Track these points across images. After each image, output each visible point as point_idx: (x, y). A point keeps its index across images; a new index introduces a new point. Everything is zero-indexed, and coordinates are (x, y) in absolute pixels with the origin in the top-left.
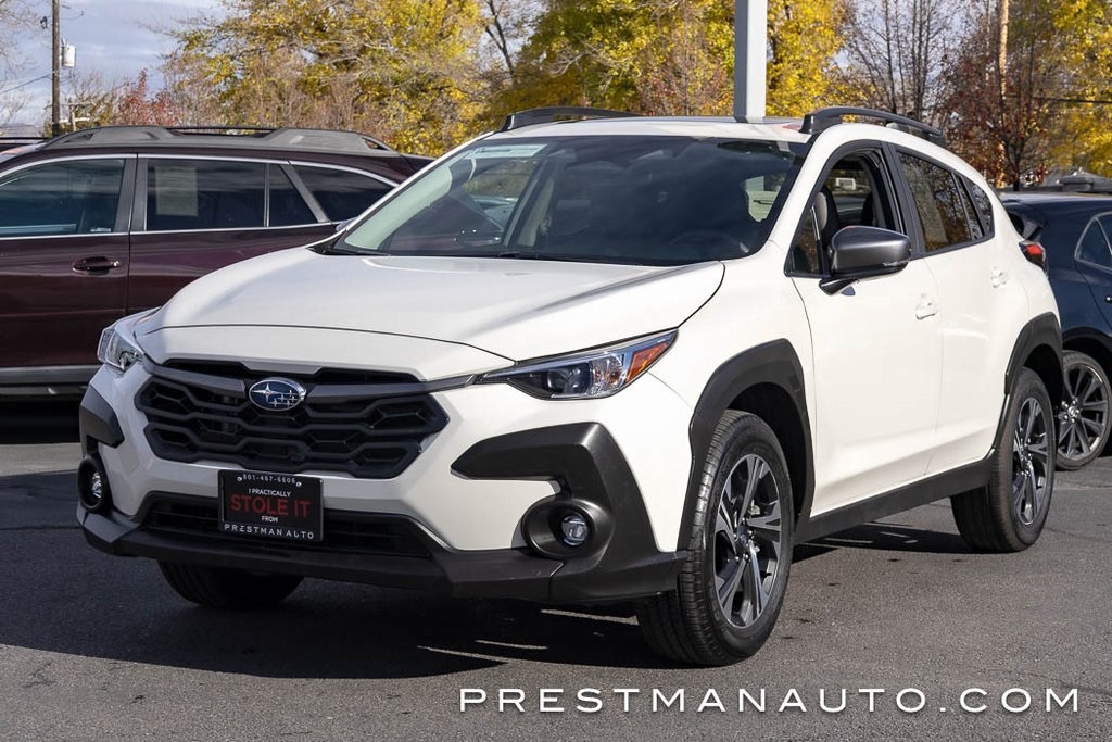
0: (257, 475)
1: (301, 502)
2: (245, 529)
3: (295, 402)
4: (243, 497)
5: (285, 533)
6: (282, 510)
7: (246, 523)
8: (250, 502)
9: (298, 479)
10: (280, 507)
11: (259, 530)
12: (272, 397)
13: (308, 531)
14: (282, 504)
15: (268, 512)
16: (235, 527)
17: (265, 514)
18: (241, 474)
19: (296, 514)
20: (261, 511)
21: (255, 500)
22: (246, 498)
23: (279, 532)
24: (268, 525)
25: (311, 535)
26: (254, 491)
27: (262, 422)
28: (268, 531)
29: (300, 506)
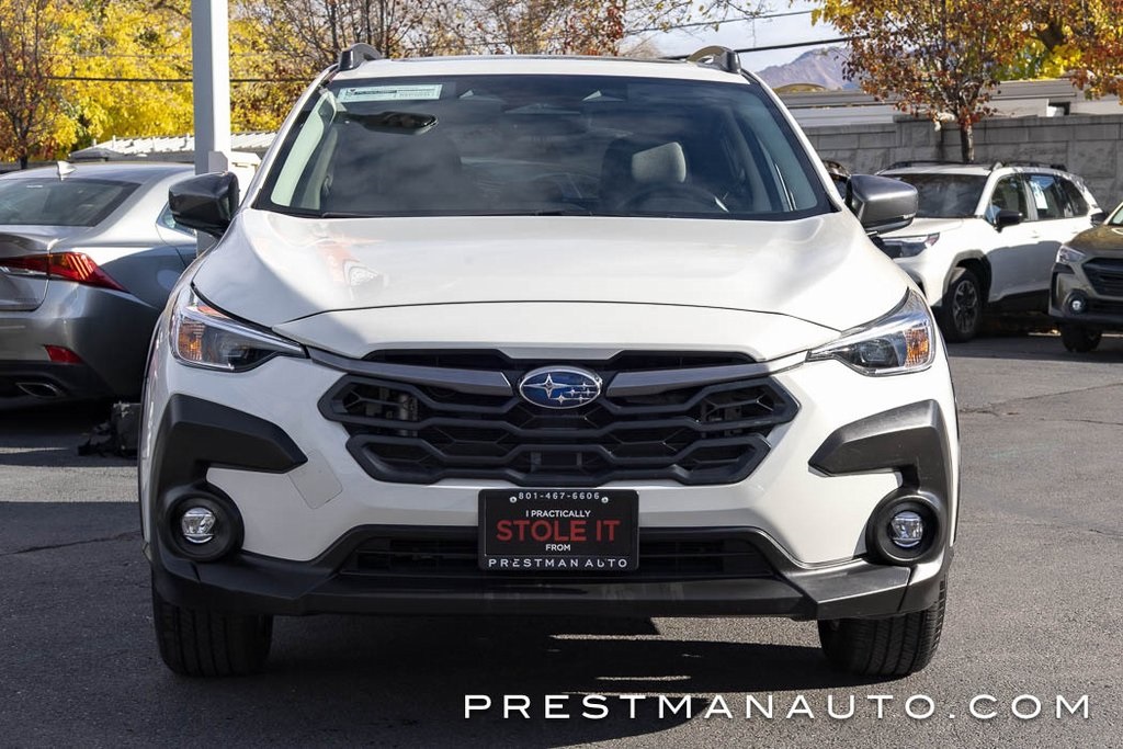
0: (539, 493)
1: (606, 522)
2: (521, 563)
3: (591, 396)
4: (516, 523)
5: (582, 562)
6: (577, 534)
7: (522, 555)
8: (528, 529)
9: (603, 493)
10: (573, 531)
11: (543, 563)
12: (557, 392)
13: (617, 556)
14: (577, 527)
15: (557, 539)
16: (504, 562)
17: (552, 541)
18: (515, 493)
19: (599, 538)
20: (546, 538)
21: (535, 526)
22: (521, 523)
23: (574, 563)
24: (556, 555)
25: (623, 563)
26: (533, 513)
27: (537, 424)
28: (557, 562)
29: (605, 529)
